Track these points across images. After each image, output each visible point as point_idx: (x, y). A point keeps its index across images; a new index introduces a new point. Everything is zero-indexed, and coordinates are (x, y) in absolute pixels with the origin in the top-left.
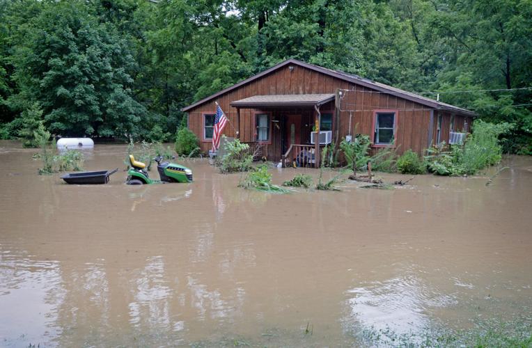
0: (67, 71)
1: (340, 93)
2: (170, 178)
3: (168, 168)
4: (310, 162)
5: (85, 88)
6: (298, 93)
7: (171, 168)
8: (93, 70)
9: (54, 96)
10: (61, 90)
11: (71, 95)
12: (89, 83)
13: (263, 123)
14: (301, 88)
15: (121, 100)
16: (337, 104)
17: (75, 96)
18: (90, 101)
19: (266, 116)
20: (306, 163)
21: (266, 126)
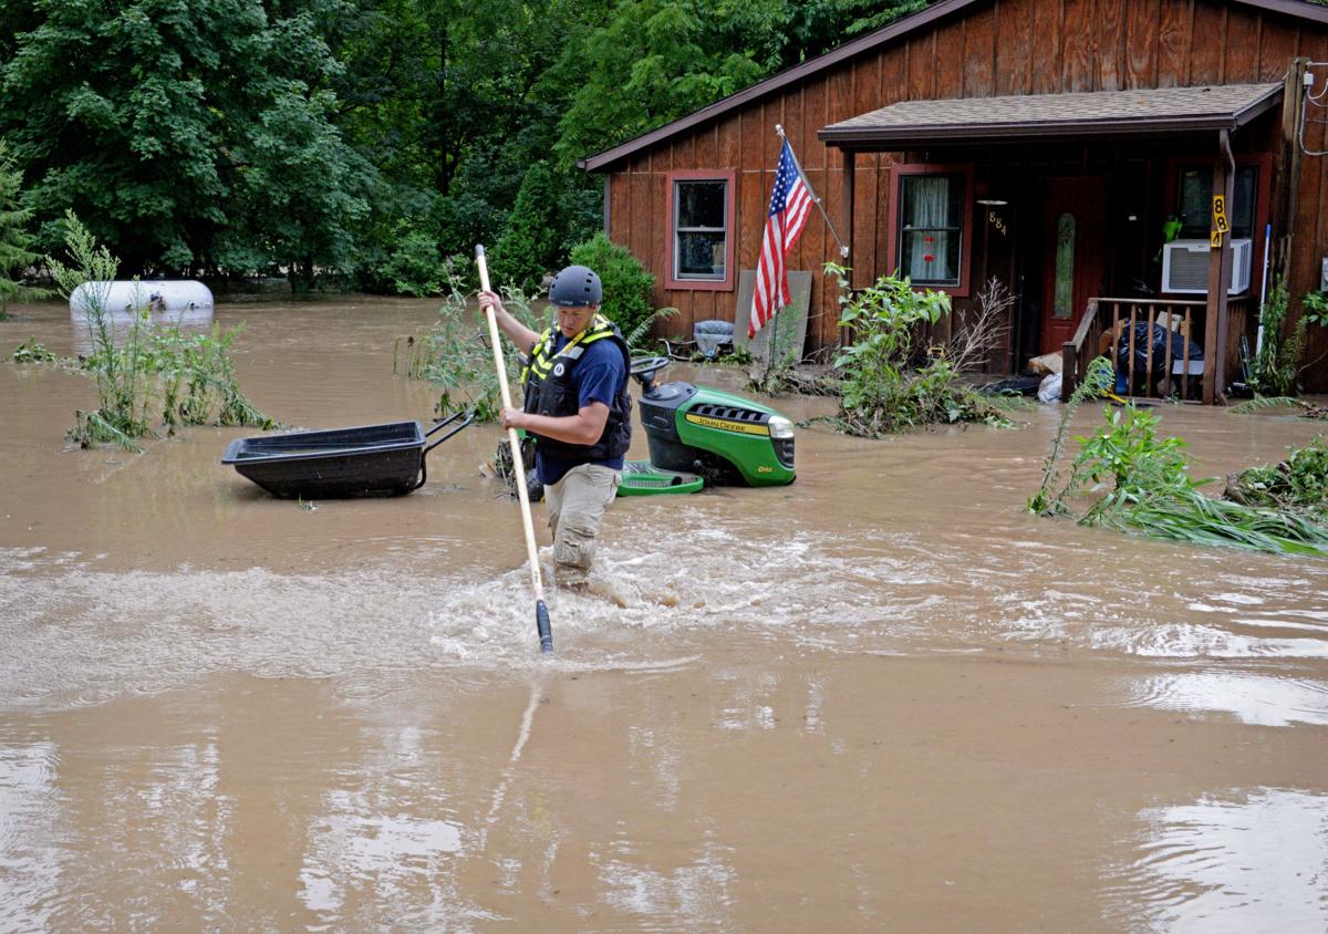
0: (105, 28)
1: (1308, 79)
2: (700, 453)
3: (694, 409)
4: (1179, 368)
5: (170, 94)
6: (1093, 86)
7: (706, 409)
8: (201, 25)
9: (57, 121)
10: (82, 100)
11: (118, 118)
12: (182, 75)
13: (933, 209)
14: (1107, 66)
15: (301, 137)
16: (1293, 125)
17: (132, 118)
18: (183, 145)
19: (944, 183)
20: (1158, 374)
21: (941, 220)
